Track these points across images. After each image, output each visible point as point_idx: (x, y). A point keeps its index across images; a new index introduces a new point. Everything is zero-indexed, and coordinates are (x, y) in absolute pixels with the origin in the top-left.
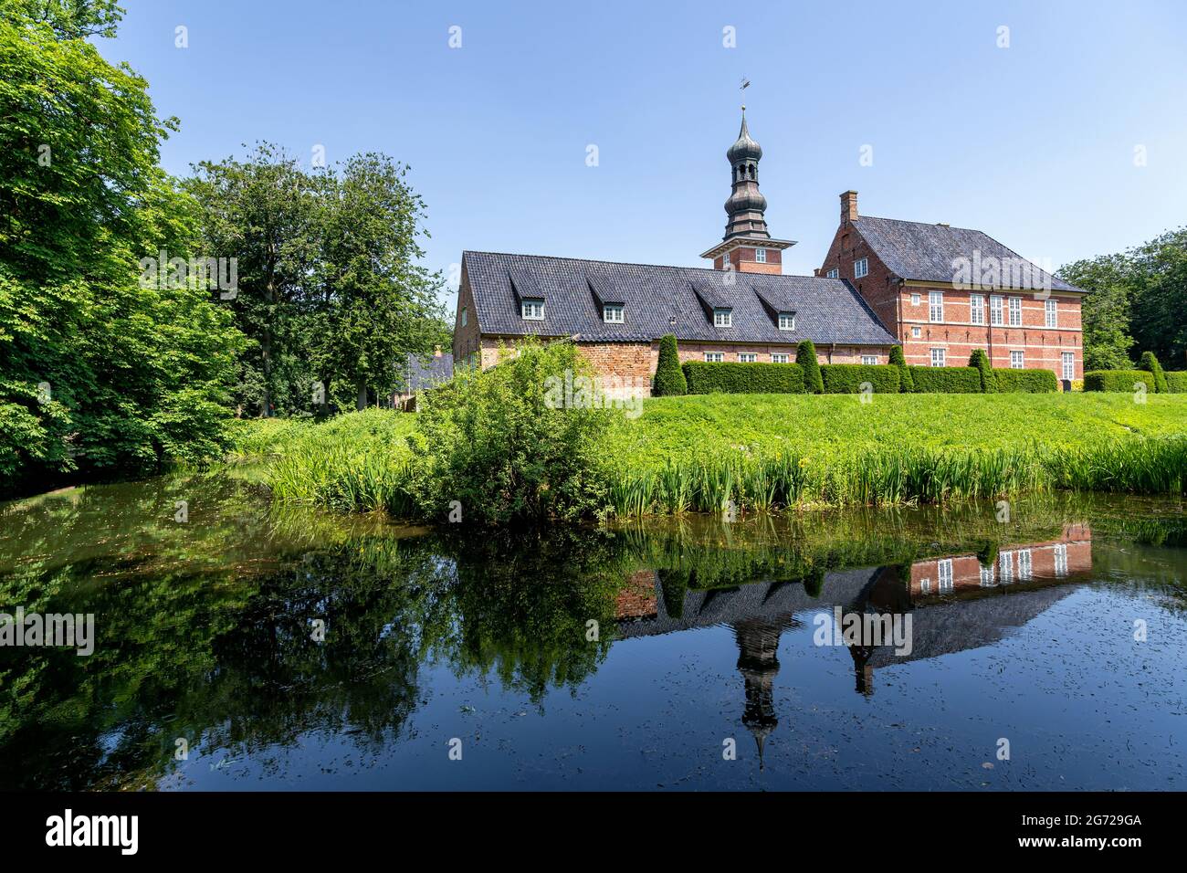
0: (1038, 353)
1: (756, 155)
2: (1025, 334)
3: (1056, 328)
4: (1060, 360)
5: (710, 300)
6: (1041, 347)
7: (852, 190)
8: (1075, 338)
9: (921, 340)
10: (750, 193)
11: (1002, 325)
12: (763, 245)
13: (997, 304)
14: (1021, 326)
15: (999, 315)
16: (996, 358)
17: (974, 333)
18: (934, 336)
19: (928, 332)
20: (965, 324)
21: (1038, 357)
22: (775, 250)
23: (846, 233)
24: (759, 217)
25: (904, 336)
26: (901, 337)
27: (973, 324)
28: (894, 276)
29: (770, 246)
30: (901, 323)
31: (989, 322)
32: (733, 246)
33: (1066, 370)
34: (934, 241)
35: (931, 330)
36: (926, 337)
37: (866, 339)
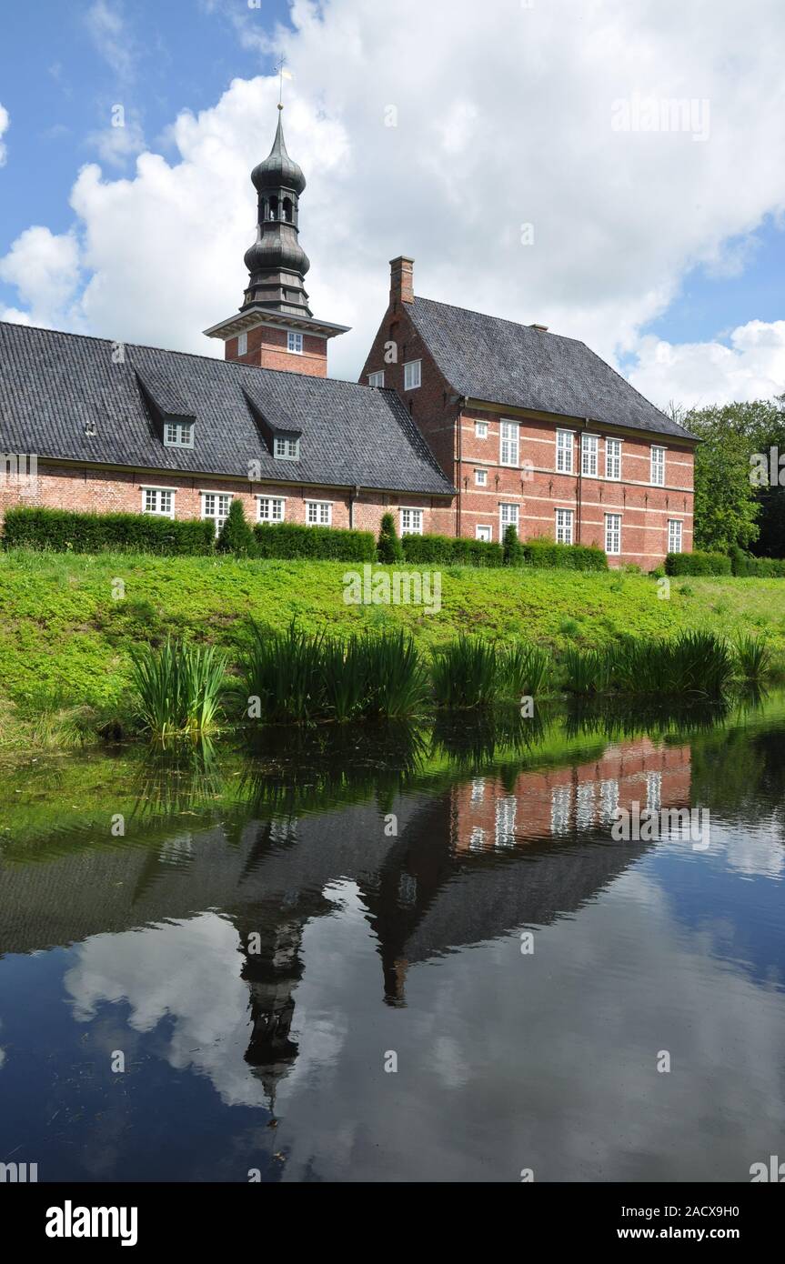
0: (639, 518)
1: (297, 184)
2: (624, 491)
3: (662, 486)
4: (666, 529)
5: (161, 401)
6: (644, 510)
7: (406, 255)
8: (685, 502)
9: (488, 489)
10: (283, 242)
11: (595, 476)
12: (299, 327)
13: (591, 443)
14: (619, 479)
15: (593, 462)
16: (586, 522)
17: (559, 483)
18: (506, 485)
19: (497, 479)
20: (547, 470)
21: (639, 524)
22: (318, 336)
23: (395, 318)
24: (295, 282)
25: (463, 482)
26: (459, 482)
27: (558, 471)
28: (453, 391)
29: (310, 329)
30: (458, 462)
31: (579, 470)
32: (253, 323)
33: (672, 544)
34: (517, 348)
35: (501, 476)
36: (494, 487)
37: (407, 483)
